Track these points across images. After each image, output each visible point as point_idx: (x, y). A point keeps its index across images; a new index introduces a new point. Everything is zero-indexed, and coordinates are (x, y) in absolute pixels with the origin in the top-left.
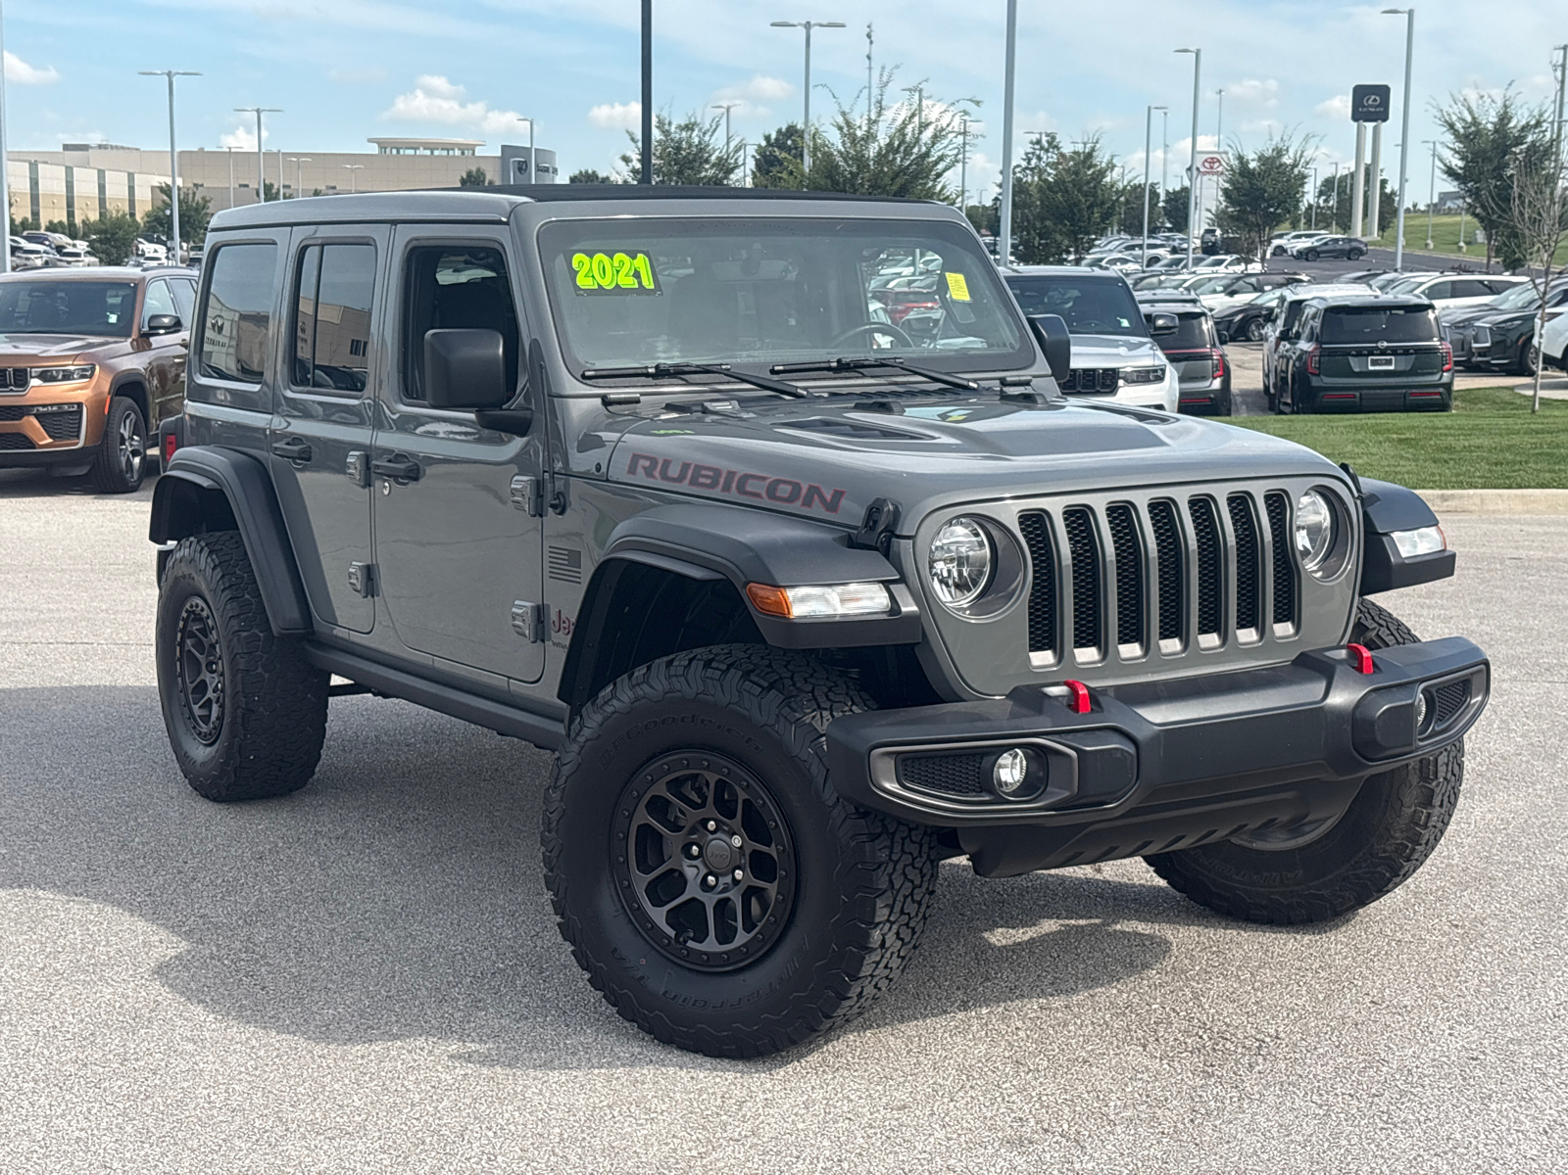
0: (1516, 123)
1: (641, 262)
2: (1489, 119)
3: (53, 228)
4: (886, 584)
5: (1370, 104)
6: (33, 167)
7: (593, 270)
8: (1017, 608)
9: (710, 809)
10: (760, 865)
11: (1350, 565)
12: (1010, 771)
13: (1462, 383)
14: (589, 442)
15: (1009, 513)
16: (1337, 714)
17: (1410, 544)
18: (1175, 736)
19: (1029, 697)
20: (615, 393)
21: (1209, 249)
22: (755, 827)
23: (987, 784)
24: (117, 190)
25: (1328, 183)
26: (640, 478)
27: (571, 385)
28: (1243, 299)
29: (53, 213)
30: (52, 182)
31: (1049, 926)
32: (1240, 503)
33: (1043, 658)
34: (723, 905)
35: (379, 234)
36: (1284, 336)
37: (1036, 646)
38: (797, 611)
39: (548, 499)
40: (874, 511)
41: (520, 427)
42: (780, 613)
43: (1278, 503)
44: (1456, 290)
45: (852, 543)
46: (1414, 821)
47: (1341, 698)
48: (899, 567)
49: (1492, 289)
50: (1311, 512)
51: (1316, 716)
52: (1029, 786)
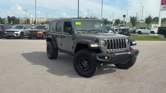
0: (134, 17)
1: (80, 23)
2: (132, 17)
3: (39, 23)
4: (98, 45)
5: (124, 16)
6: (38, 19)
7: (77, 23)
8: (107, 47)
9: (85, 60)
10: (88, 64)
11: (129, 44)
12: (106, 58)
13: (131, 34)
14: (77, 35)
15: (106, 40)
16: (129, 54)
17: (134, 43)
18: (118, 56)
19: (108, 53)
20: (78, 32)
21: (114, 25)
22: (88, 61)
23: (105, 59)
24: (43, 21)
25: (121, 21)
26: (80, 37)
27: (75, 31)
28: (116, 28)
29: (39, 22)
30: (39, 20)
31: (108, 69)
32: (122, 39)
33: (108, 50)
34: (86, 67)
35: (62, 21)
36: (119, 31)
37: (108, 49)
38: (91, 46)
39: (74, 39)
40: (97, 40)
41: (72, 34)
42: (90, 46)
43: (125, 40)
44: (130, 28)
45: (95, 42)
46: (133, 61)
47: (129, 53)
48: (98, 43)
49: (132, 28)
50: (127, 40)
51: (128, 54)
52: (107, 59)
